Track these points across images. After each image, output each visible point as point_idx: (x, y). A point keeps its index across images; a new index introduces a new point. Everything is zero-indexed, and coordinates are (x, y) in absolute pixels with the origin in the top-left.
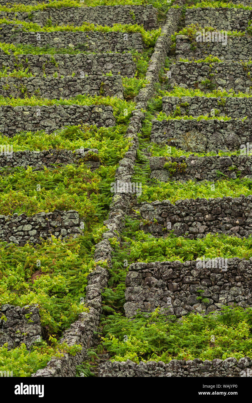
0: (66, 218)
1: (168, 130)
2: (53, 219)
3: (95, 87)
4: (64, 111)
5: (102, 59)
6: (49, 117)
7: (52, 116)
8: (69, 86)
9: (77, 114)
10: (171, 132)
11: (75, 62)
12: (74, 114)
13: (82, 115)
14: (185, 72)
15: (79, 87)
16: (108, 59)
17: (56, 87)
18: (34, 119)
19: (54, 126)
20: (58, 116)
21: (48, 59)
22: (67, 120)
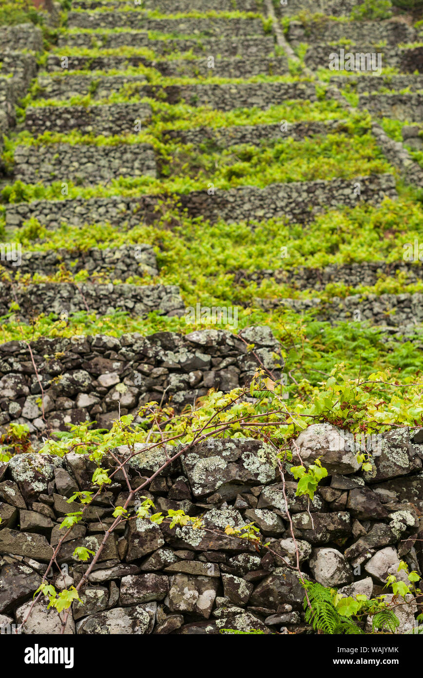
0: (383, 181)
1: (376, 104)
2: (371, 182)
3: (264, 68)
4: (269, 89)
5: (246, 43)
6: (255, 95)
7: (259, 93)
8: (239, 67)
9: (282, 91)
10: (378, 106)
11: (221, 46)
12: (279, 91)
13: (286, 93)
14: (322, 55)
15: (248, 68)
16: (251, 43)
17: (226, 69)
18: (242, 97)
19: (262, 103)
20: (264, 93)
21: (195, 43)
22: (273, 97)
